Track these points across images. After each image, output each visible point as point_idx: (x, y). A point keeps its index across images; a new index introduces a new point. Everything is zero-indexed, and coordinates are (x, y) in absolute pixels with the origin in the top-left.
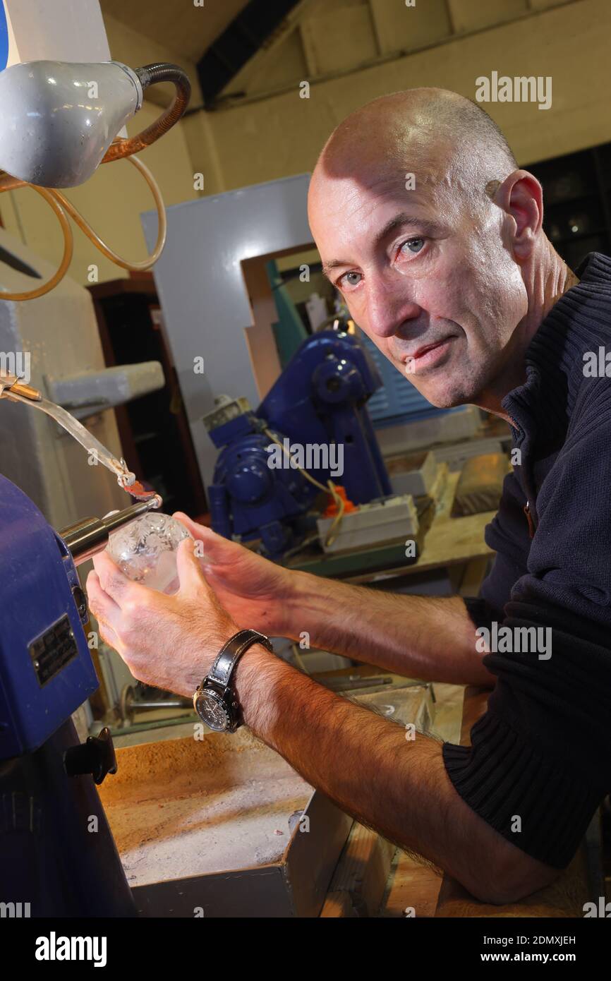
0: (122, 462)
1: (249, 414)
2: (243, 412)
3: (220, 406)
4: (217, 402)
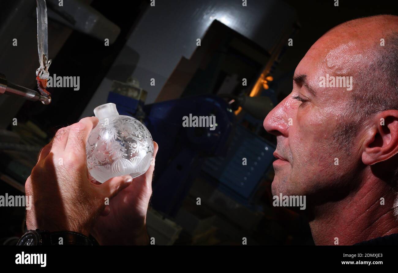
0: (49, 62)
1: (141, 103)
2: (138, 99)
3: (131, 84)
4: (131, 80)
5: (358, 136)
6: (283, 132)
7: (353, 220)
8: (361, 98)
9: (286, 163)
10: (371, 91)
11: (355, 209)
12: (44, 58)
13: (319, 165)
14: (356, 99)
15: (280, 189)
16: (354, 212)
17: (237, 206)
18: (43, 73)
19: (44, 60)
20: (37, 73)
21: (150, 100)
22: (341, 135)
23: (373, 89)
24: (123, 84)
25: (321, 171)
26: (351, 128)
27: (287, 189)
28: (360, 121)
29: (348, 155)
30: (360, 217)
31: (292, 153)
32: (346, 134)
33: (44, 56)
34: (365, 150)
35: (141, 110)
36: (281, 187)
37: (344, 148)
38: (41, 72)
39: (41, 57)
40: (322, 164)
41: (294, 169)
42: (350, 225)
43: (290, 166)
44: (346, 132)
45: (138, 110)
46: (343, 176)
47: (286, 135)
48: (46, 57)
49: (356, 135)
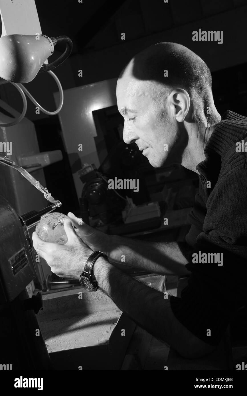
1: (95, 170)
2: (93, 170)
3: (84, 167)
4: (83, 166)
5: (169, 113)
6: (136, 138)
7: (196, 147)
8: (157, 97)
9: (148, 149)
10: (158, 91)
11: (193, 142)
12: (42, 189)
13: (163, 138)
14: (155, 99)
15: (156, 162)
16: (193, 143)
17: (170, 173)
18: (48, 196)
19: (43, 190)
20: (45, 197)
21: (98, 166)
22: (162, 119)
23: (158, 89)
24: (81, 170)
25: (166, 140)
26: (163, 112)
27: (159, 159)
28: (164, 107)
29: (171, 124)
30: (197, 143)
31: (147, 143)
32: (163, 117)
33: (42, 188)
34: (176, 117)
35: (98, 173)
36: (155, 160)
37: (167, 123)
38: (47, 196)
39: (41, 190)
40: (164, 137)
41: (154, 148)
42: (196, 149)
43: (151, 148)
44: (163, 115)
45: (97, 174)
46: (177, 134)
47: (138, 138)
48: (43, 188)
49: (167, 114)
